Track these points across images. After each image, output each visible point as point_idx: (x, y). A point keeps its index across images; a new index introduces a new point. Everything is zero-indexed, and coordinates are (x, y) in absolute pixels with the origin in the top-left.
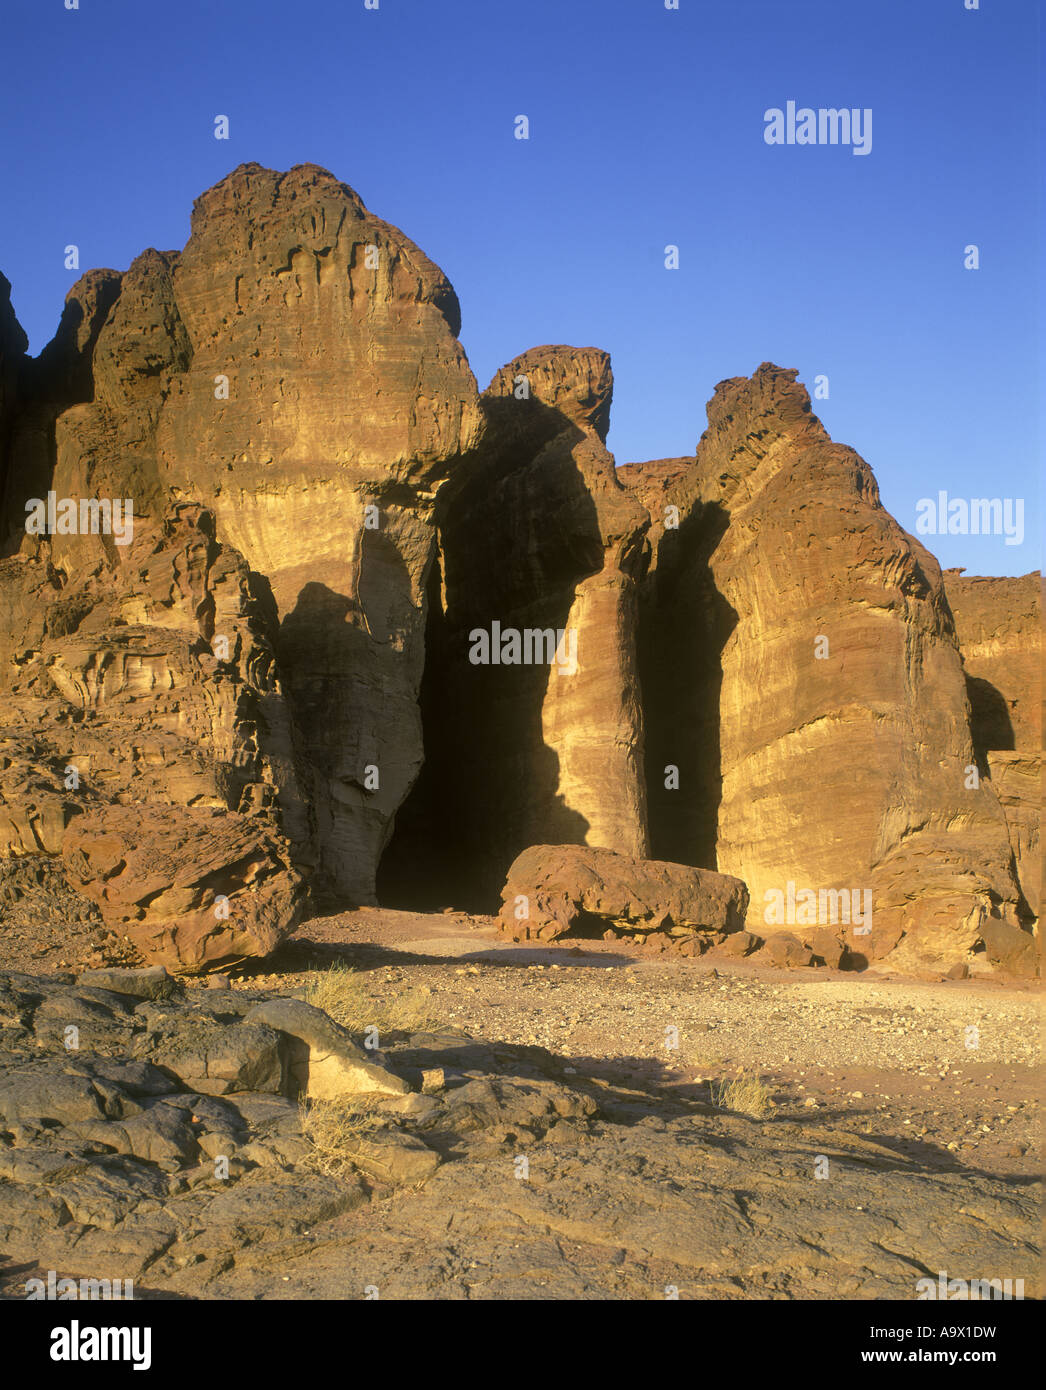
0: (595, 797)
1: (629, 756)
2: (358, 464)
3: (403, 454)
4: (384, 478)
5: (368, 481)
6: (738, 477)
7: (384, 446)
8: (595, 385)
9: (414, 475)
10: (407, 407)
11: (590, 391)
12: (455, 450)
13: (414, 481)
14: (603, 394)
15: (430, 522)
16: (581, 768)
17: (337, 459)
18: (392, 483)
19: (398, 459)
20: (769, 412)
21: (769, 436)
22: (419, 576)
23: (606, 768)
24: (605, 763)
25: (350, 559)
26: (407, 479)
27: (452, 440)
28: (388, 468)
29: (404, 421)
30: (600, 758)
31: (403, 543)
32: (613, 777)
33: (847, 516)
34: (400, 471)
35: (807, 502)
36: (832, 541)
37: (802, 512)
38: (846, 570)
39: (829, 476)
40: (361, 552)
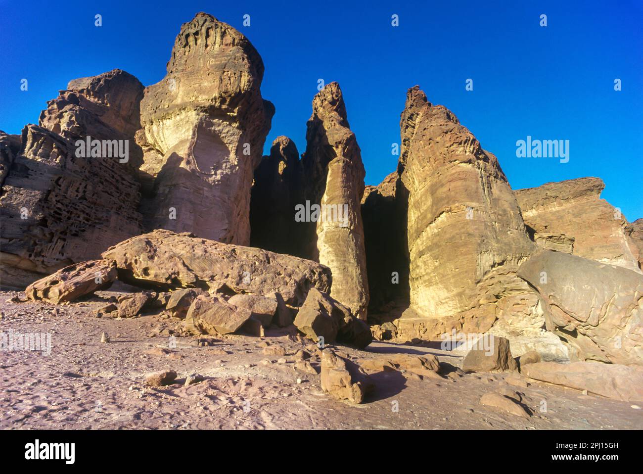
0: (333, 252)
1: (349, 234)
2: (198, 101)
3: (216, 94)
4: (207, 104)
5: (201, 106)
6: (409, 139)
7: (208, 92)
9: (224, 104)
10: (219, 77)
11: (333, 98)
12: (238, 90)
13: (224, 107)
15: (238, 128)
16: (328, 240)
17: (190, 100)
18: (212, 107)
19: (214, 96)
20: (412, 105)
21: (414, 116)
22: (235, 151)
23: (338, 239)
24: (337, 237)
25: (190, 137)
26: (220, 106)
27: (236, 86)
28: (210, 101)
29: (217, 83)
30: (336, 235)
31: (224, 135)
32: (341, 242)
33: (443, 127)
34: (216, 102)
35: (426, 127)
36: (438, 139)
37: (425, 131)
38: (446, 149)
39: (434, 115)
40: (196, 135)
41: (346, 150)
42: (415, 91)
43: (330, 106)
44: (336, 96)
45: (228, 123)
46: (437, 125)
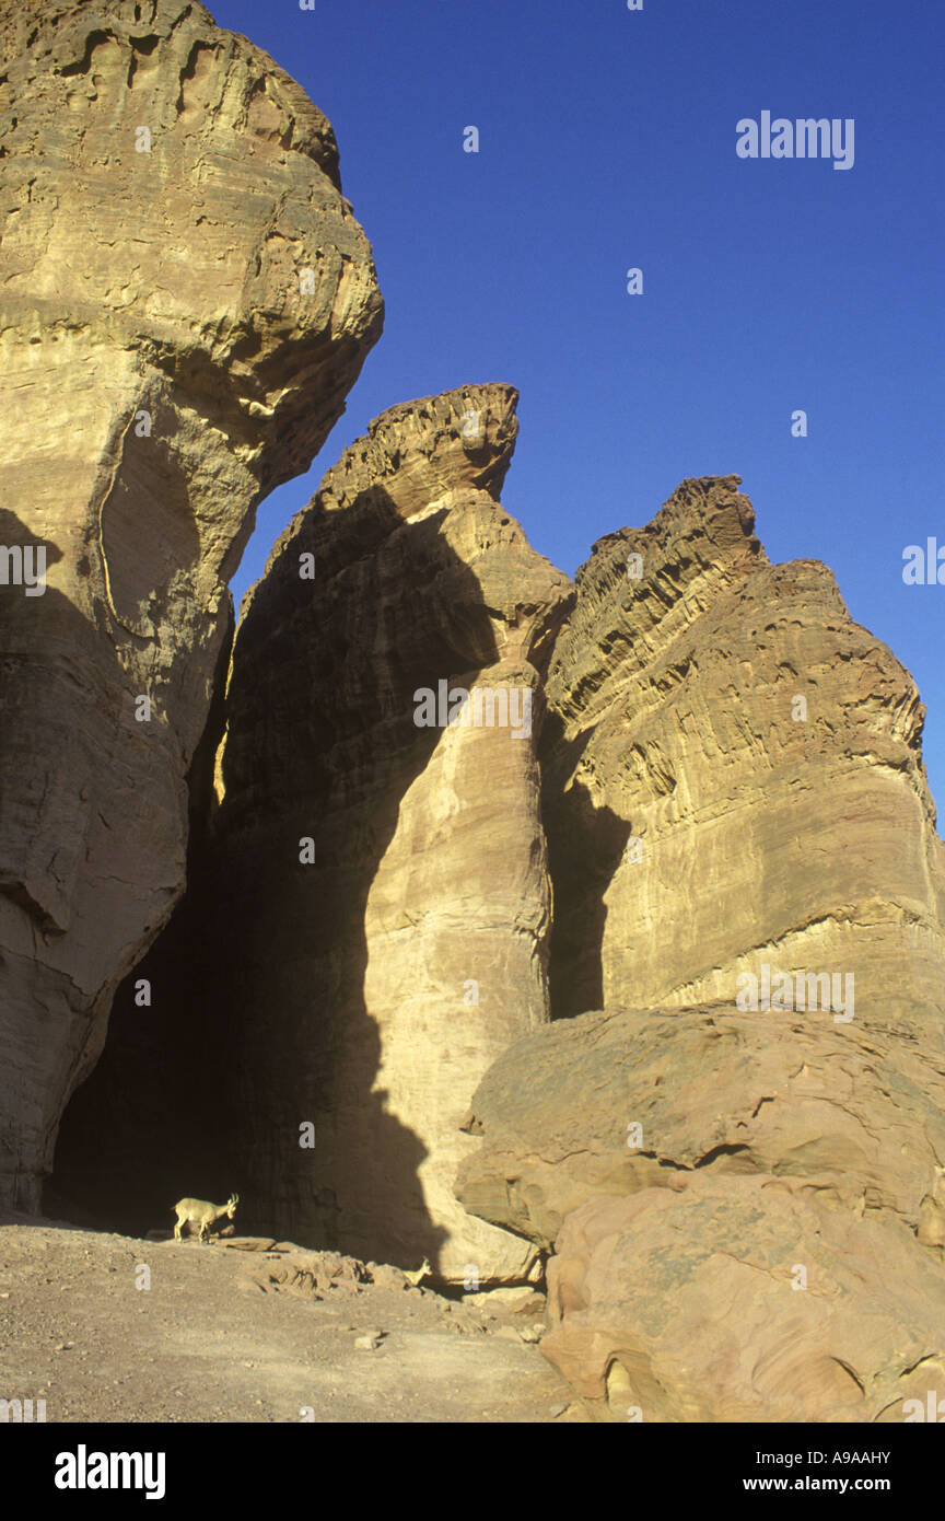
0: (477, 1020)
1: (533, 957)
2: (142, 313)
3: (229, 310)
4: (188, 338)
5: (158, 338)
6: (634, 634)
7: (197, 293)
8: (494, 431)
9: (243, 361)
10: (249, 246)
11: (486, 437)
12: (323, 325)
13: (241, 369)
14: (503, 445)
15: (252, 466)
16: (453, 969)
17: (106, 300)
18: (199, 356)
19: (219, 315)
20: (698, 533)
21: (691, 569)
22: (220, 556)
23: (497, 971)
24: (496, 961)
25: (96, 457)
26: (228, 362)
27: (320, 306)
28: (198, 329)
29: (238, 265)
30: (488, 953)
31: (202, 481)
32: (508, 986)
33: (839, 637)
34: (218, 341)
35: (775, 620)
36: (816, 671)
37: (769, 633)
38: (841, 710)
39: (802, 589)
40: (120, 454)
41: (539, 642)
42: (725, 492)
43: (464, 460)
44: (501, 435)
45: (225, 437)
46: (816, 624)
